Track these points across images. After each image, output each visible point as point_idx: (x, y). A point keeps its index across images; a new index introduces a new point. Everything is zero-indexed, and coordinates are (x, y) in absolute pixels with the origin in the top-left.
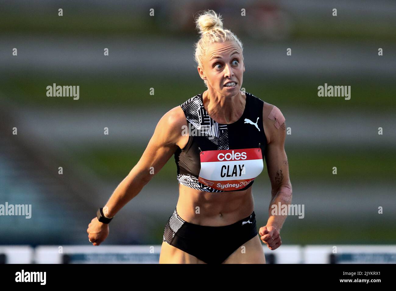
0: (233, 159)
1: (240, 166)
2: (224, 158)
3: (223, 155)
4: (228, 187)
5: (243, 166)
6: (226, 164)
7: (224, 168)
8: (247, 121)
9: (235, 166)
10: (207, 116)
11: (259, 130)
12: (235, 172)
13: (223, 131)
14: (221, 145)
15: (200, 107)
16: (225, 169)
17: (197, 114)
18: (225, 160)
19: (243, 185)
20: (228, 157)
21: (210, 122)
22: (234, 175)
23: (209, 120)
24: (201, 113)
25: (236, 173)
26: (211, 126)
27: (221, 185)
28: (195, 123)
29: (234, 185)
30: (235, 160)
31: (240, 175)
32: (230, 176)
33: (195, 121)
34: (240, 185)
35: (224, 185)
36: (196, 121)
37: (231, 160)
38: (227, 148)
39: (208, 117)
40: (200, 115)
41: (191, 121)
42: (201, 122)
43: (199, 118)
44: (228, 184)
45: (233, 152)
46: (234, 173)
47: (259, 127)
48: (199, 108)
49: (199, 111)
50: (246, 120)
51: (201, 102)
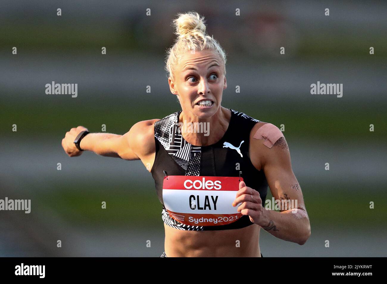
0: (204, 188)
1: (212, 197)
2: (191, 187)
3: (191, 182)
4: (203, 221)
5: (217, 197)
6: (195, 193)
7: (192, 198)
8: (227, 145)
9: (207, 197)
10: (179, 135)
11: (242, 156)
12: (207, 204)
13: (195, 154)
14: (190, 170)
15: (174, 124)
16: (194, 199)
17: (169, 131)
18: (193, 189)
19: (222, 220)
20: (198, 185)
21: (181, 142)
22: (207, 208)
23: (180, 141)
24: (173, 131)
25: (209, 205)
26: (182, 147)
27: (193, 219)
28: (165, 142)
29: (210, 220)
30: (206, 189)
31: (215, 209)
32: (202, 209)
33: (164, 140)
34: (218, 220)
35: (197, 219)
36: (166, 139)
37: (201, 189)
38: (197, 175)
39: (180, 137)
40: (171, 134)
41: (160, 138)
42: (171, 142)
43: (170, 137)
44: (202, 218)
45: (204, 179)
46: (207, 206)
47: (241, 152)
48: (172, 126)
49: (172, 128)
50: (225, 143)
51: (177, 118)
